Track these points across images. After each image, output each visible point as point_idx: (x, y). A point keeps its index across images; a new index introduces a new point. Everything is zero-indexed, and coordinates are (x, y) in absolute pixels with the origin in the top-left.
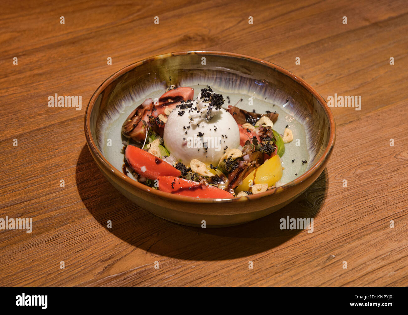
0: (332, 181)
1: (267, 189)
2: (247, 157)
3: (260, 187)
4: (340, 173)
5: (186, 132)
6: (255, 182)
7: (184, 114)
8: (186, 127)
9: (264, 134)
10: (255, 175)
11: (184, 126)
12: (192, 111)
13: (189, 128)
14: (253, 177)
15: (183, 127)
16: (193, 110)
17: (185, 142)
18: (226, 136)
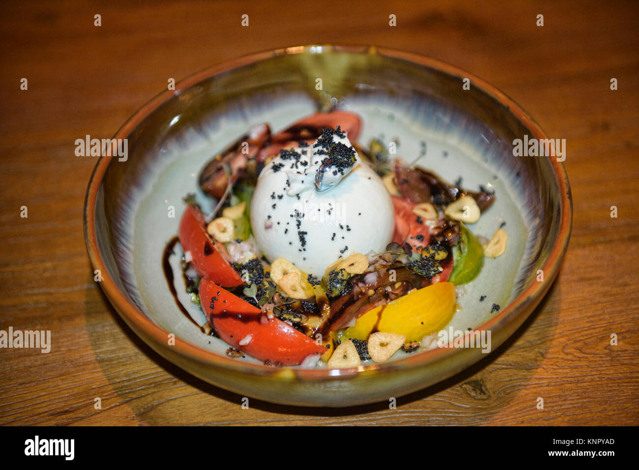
0: (555, 353)
1: (400, 346)
2: (372, 279)
3: (388, 340)
4: (579, 341)
5: (275, 205)
6: (379, 328)
7: (282, 169)
8: (276, 195)
9: (439, 235)
10: (380, 315)
11: (274, 193)
12: (297, 167)
13: (280, 197)
14: (376, 317)
15: (272, 194)
16: (299, 164)
17: (269, 223)
18: (348, 226)
